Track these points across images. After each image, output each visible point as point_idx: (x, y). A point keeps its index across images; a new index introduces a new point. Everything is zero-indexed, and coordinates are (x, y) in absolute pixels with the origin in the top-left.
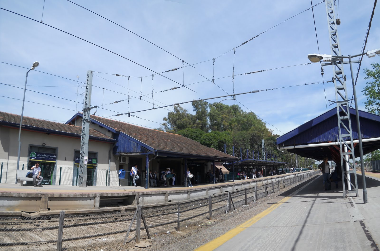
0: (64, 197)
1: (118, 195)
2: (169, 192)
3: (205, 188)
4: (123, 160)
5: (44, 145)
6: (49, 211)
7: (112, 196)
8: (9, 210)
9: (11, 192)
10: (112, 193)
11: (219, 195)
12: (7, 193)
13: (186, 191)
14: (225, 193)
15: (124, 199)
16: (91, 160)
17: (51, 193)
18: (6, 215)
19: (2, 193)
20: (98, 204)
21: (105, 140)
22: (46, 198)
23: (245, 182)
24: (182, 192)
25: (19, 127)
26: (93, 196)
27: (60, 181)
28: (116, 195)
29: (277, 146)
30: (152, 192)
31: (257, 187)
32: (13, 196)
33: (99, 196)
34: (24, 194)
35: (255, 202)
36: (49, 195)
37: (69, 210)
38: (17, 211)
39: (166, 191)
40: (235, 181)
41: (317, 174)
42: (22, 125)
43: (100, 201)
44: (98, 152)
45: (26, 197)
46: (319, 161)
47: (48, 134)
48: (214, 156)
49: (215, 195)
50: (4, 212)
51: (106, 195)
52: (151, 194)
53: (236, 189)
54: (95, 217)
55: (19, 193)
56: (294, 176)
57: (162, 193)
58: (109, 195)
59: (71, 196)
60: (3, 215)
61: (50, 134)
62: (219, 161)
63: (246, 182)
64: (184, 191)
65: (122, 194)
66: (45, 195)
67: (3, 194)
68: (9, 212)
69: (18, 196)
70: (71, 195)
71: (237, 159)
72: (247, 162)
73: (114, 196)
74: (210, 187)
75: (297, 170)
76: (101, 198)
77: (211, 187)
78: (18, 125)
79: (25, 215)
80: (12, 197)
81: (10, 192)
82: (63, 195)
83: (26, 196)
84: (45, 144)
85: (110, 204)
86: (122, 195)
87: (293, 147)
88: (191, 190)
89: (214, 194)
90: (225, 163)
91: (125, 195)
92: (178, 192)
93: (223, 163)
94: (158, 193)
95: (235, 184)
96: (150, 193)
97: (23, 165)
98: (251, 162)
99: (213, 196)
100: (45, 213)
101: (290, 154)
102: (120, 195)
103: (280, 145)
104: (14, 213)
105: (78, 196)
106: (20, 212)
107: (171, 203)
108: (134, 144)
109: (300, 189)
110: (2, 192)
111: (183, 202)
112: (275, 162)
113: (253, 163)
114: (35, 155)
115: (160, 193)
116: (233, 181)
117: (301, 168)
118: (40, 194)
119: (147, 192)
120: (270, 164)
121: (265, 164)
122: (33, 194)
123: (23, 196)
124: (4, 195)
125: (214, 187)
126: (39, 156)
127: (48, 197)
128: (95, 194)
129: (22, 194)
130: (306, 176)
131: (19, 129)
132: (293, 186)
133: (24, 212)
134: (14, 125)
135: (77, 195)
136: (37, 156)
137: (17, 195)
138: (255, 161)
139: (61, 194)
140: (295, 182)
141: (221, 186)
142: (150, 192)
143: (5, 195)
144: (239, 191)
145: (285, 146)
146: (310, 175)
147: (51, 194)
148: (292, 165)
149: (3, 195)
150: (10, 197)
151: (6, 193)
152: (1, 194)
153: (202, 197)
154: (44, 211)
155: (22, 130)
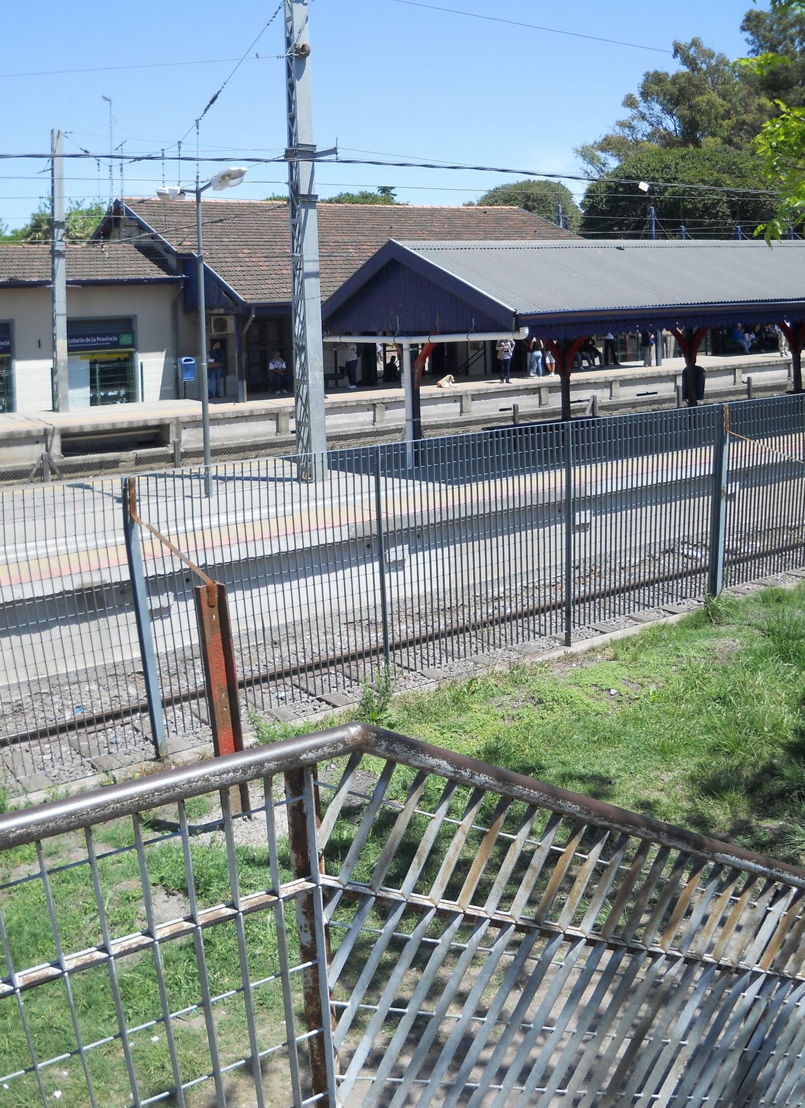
4: (215, 327)
16: (116, 339)
33: (56, 432)
51: (77, 431)
52: (221, 417)
108: (214, 287)
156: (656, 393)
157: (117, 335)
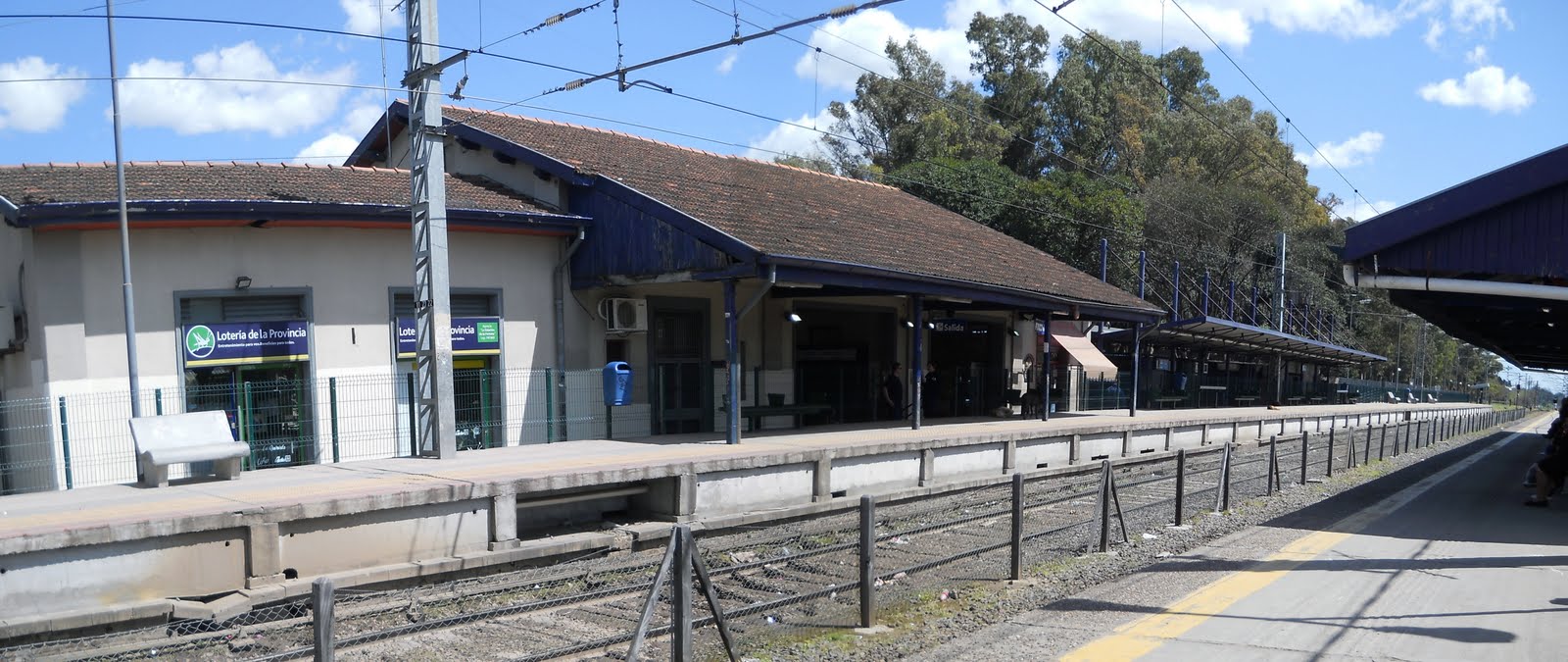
0: (350, 514)
1: (598, 480)
2: (833, 456)
3: (1002, 436)
4: (618, 317)
5: (242, 284)
6: (290, 582)
7: (572, 486)
8: (116, 601)
9: (111, 524)
10: (571, 473)
11: (1061, 470)
12: (90, 529)
13: (914, 448)
14: (1092, 465)
15: (630, 498)
16: (472, 331)
17: (289, 504)
18: (102, 622)
19: (69, 532)
20: (507, 528)
21: (531, 220)
22: (268, 527)
23: (1181, 422)
24: (894, 452)
25: (117, 216)
26: (486, 495)
27: (335, 441)
28: (592, 481)
29: (1345, 267)
30: (752, 458)
31: (1233, 449)
32: (119, 539)
33: (509, 492)
34: (170, 524)
35: (1218, 514)
36: (284, 514)
37: (384, 563)
38: (151, 601)
39: (821, 451)
40: (1138, 412)
41: (1501, 427)
42: (129, 205)
43: (519, 511)
44: (501, 290)
45: (179, 534)
46: (1523, 369)
47: (258, 224)
48: (1048, 293)
49: (1046, 472)
50: (94, 613)
51: (542, 487)
52: (749, 466)
53: (1142, 452)
54: (502, 585)
55: (147, 523)
56: (1401, 416)
57: (801, 458)
58: (559, 485)
59: (386, 507)
60: (89, 624)
61: (265, 221)
62: (1071, 317)
63: (1188, 424)
64: (903, 448)
65: (618, 474)
66: (264, 514)
67: (76, 536)
68: (115, 608)
69: (142, 536)
70: (383, 499)
71: (1154, 316)
72: (1200, 334)
73: (580, 485)
74: (1022, 435)
75: (1417, 394)
76: (521, 499)
77: (1027, 435)
78: (111, 211)
79: (187, 610)
80: (115, 543)
81: (106, 524)
82: (348, 502)
83: (178, 531)
84: (246, 279)
85: (567, 523)
86: (617, 480)
87: (1417, 284)
88: (938, 445)
89: (1039, 466)
90: (1100, 329)
91: (632, 478)
92: (873, 452)
93: (1091, 326)
94: (781, 461)
95: (1139, 427)
96: (747, 464)
97: (158, 393)
98: (1219, 333)
99: (1034, 473)
100: (271, 594)
101: (1397, 314)
102: (607, 480)
103: (1362, 266)
104: (134, 610)
105: (413, 503)
106: (161, 601)
107: (845, 503)
108: (664, 233)
109: (1424, 485)
110: (69, 528)
111: (901, 493)
112: (1324, 345)
113: (1225, 338)
114: (208, 340)
115: (792, 460)
116: (1132, 415)
117: (1437, 388)
118: (241, 512)
119: (732, 460)
120: (1301, 351)
121: (1278, 347)
122: (209, 517)
123: (164, 532)
124: (79, 539)
125: (1040, 433)
126: (227, 342)
127: (279, 523)
128: (493, 485)
129: (162, 522)
130: (1452, 427)
131: (119, 228)
132: (1393, 464)
133: (181, 599)
134: (93, 212)
135: (409, 499)
136: (217, 343)
137: (139, 533)
138: (1235, 328)
139: (334, 503)
140: (1402, 447)
141: (1073, 430)
142: (747, 458)
143: (85, 542)
144: (1155, 461)
145: (1385, 272)
146: (1473, 423)
147: (289, 509)
148: (1399, 369)
149: (73, 539)
150: (107, 543)
151: (87, 533)
152: (66, 537)
153: (987, 478)
154: (267, 582)
155: (130, 227)
156: (1153, 450)
157: (474, 324)
